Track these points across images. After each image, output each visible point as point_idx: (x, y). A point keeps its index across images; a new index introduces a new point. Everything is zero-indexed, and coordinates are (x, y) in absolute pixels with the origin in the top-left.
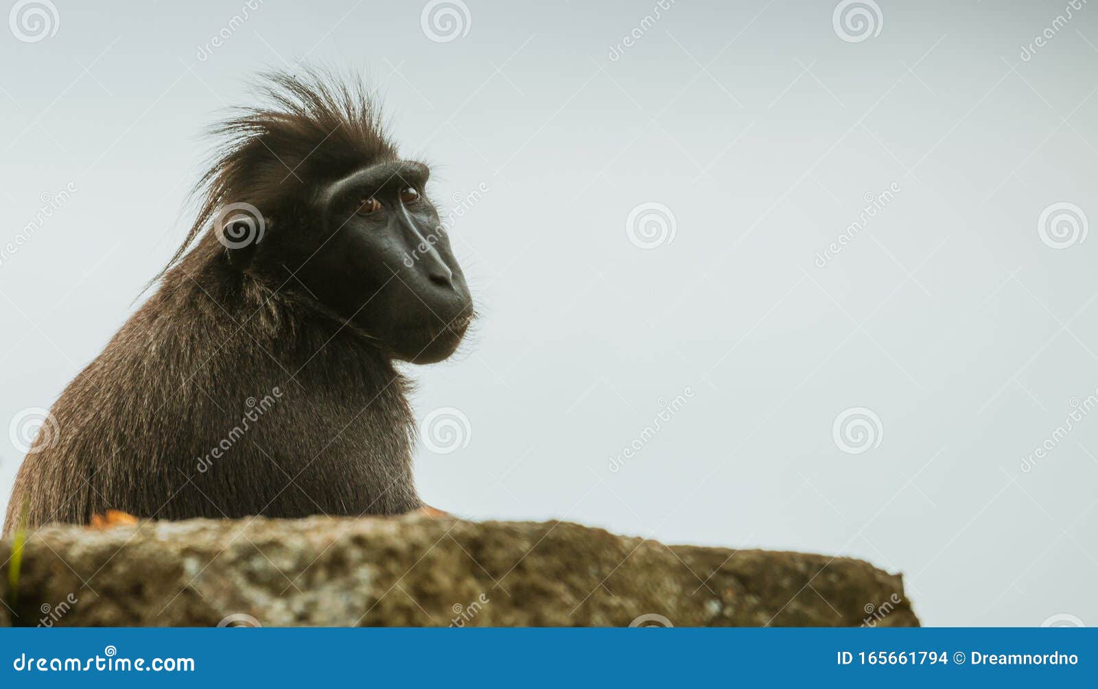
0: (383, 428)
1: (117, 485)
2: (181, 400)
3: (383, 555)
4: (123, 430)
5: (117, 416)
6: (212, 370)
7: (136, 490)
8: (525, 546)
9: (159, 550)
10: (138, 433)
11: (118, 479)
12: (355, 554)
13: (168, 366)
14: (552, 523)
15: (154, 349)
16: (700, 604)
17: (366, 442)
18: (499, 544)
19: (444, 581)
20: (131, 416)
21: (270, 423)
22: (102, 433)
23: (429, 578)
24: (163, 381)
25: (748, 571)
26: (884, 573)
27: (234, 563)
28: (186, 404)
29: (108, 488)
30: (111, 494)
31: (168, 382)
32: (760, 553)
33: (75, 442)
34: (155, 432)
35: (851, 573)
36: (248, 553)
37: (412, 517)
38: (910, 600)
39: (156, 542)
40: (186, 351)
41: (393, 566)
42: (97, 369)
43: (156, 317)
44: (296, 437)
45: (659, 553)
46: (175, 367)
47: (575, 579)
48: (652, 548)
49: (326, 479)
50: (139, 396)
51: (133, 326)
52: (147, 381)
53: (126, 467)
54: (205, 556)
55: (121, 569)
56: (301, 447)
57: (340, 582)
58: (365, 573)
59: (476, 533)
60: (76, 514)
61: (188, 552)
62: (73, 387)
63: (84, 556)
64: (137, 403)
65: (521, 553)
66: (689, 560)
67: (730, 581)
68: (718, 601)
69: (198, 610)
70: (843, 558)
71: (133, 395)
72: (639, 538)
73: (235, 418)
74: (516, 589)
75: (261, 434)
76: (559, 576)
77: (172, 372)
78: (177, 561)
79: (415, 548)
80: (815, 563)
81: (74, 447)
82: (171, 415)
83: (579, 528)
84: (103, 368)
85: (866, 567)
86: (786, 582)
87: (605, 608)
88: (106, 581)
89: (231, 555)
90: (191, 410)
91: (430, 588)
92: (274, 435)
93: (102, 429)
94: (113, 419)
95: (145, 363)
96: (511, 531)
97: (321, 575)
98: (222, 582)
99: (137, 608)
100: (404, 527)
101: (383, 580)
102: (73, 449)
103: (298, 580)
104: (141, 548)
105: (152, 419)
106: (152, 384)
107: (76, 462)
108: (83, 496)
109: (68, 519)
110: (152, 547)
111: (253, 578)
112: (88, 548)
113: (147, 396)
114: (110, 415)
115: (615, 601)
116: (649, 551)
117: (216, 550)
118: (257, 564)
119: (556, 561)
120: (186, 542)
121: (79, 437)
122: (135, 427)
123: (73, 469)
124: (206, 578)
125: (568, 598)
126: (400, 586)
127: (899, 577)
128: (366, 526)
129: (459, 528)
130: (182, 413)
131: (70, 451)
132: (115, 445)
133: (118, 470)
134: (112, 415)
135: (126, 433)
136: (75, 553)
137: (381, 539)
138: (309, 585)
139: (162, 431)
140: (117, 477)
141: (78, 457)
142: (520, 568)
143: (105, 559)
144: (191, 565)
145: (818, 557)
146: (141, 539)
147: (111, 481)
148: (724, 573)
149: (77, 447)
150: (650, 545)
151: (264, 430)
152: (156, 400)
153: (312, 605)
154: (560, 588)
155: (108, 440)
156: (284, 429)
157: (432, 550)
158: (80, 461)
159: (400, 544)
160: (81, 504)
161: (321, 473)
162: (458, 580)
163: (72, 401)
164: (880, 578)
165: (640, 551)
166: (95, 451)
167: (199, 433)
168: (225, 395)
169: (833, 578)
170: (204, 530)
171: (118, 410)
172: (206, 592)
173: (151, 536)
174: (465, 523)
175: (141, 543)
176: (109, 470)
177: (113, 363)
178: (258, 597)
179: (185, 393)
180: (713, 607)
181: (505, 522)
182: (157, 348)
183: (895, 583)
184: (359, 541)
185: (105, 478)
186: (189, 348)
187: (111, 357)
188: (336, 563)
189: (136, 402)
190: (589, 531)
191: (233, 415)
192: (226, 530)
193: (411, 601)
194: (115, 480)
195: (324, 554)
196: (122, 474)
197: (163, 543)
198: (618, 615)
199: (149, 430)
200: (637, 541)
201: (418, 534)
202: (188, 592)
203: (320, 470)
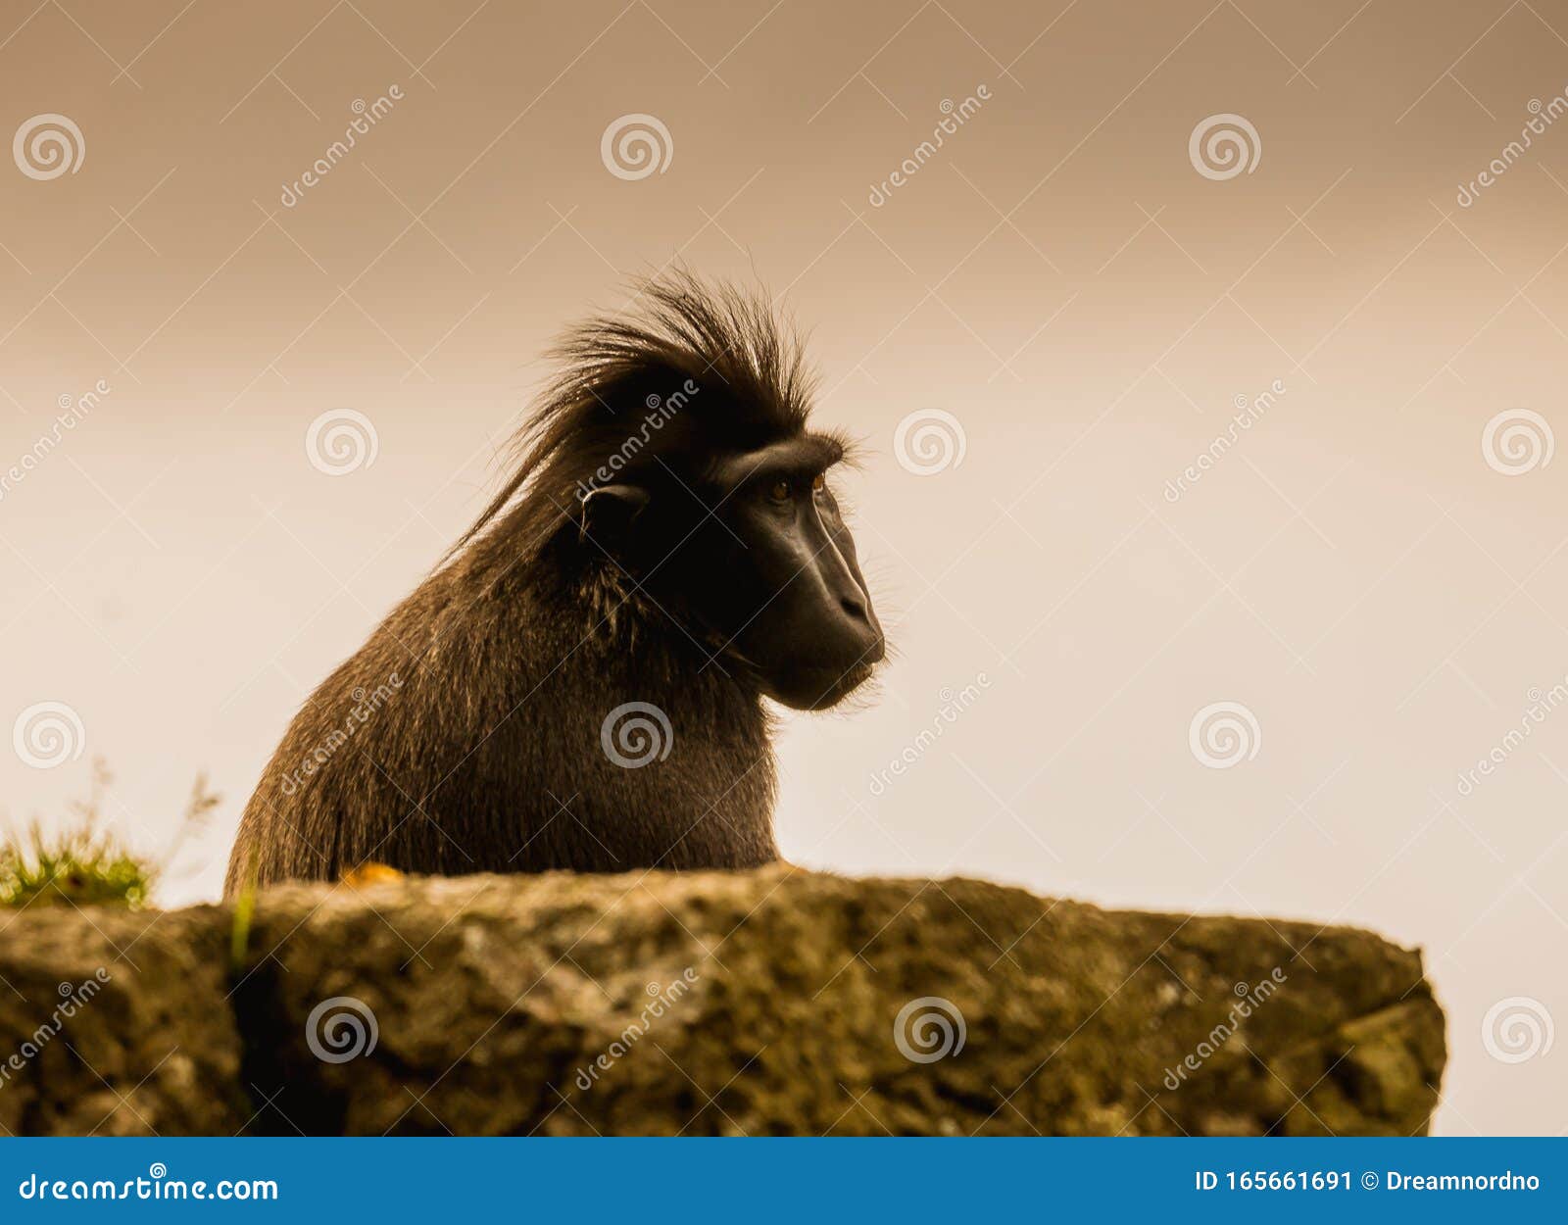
0: (733, 769)
1: (372, 833)
2: (463, 725)
3: (728, 922)
4: (383, 761)
5: (377, 743)
6: (508, 688)
7: (397, 843)
8: (918, 911)
9: (431, 917)
10: (403, 765)
11: (374, 827)
12: (692, 921)
13: (450, 677)
14: (956, 882)
15: (434, 653)
16: (1151, 988)
17: (710, 785)
18: (885, 910)
19: (810, 957)
20: (394, 744)
21: (581, 760)
22: (356, 763)
23: (791, 954)
24: (442, 697)
25: (1216, 945)
26: (1397, 948)
27: (531, 934)
28: (470, 730)
29: (360, 839)
30: (365, 846)
31: (448, 699)
32: (1230, 920)
33: (320, 773)
34: (426, 767)
35: (1353, 948)
36: (550, 920)
37: (767, 873)
38: (1430, 984)
39: (427, 904)
40: (476, 659)
41: (743, 939)
42: (355, 672)
43: (444, 606)
44: (614, 779)
45: (1099, 922)
46: (459, 680)
47: (986, 955)
48: (1089, 915)
49: (654, 835)
50: (408, 716)
51: (412, 612)
52: (421, 696)
53: (386, 812)
54: (493, 924)
55: (381, 941)
56: (622, 793)
57: (672, 959)
58: (706, 948)
59: (852, 895)
60: (318, 871)
61: (470, 918)
62: (321, 696)
63: (332, 925)
64: (404, 727)
65: (913, 920)
66: (1138, 930)
67: (1191, 959)
68: (1177, 985)
69: (483, 996)
70: (1342, 928)
71: (400, 714)
72: (1070, 901)
73: (534, 752)
74: (908, 969)
75: (568, 775)
76: (964, 950)
77: (455, 687)
78: (455, 932)
79: (773, 913)
80: (1303, 933)
81: (318, 780)
82: (448, 743)
83: (990, 888)
84: (363, 672)
85: (1373, 940)
86: (1266, 959)
87: (1027, 995)
88: (361, 957)
89: (526, 923)
90: (476, 738)
91: (792, 967)
92: (584, 776)
93: (356, 757)
94: (372, 745)
95: (422, 673)
96: (900, 891)
97: (647, 949)
98: (514, 958)
99: (403, 992)
100: (758, 888)
101: (731, 955)
102: (316, 783)
103: (617, 957)
104: (407, 913)
105: (422, 748)
106: (427, 700)
107: (319, 801)
108: (328, 848)
109: (310, 875)
110: (421, 913)
111: (555, 953)
112: (337, 913)
113: (419, 716)
114: (367, 739)
115: (1038, 984)
116: (1084, 918)
117: (507, 917)
118: (563, 935)
119: (959, 932)
120: (467, 905)
121: (325, 768)
122: (399, 759)
123: (316, 812)
124: (494, 954)
125: (976, 980)
126: (753, 966)
127: (1417, 953)
128: (707, 884)
129: (831, 888)
130: (463, 742)
131: (313, 786)
132: (372, 781)
133: (375, 815)
134: (371, 740)
135: (387, 765)
136: (320, 920)
137: (726, 901)
138: (632, 962)
139: (436, 765)
140: (372, 824)
141: (322, 793)
142: (911, 939)
143: (360, 928)
144: (475, 937)
145: (1309, 928)
146: (409, 902)
147: (364, 829)
148: (1182, 947)
149: (322, 780)
150: (1085, 910)
151: (571, 769)
152: (430, 720)
153: (635, 991)
154: (965, 968)
155: (362, 773)
156: (599, 769)
157: (796, 918)
158: (325, 799)
159: (753, 909)
160: (325, 859)
161: (646, 827)
162: (830, 956)
163: (318, 716)
164: (1391, 954)
165: (1072, 919)
166: (345, 786)
167: (485, 770)
168: (524, 722)
169: (1328, 954)
170: (490, 889)
171: (379, 733)
172: (493, 972)
173: (420, 898)
174: (841, 881)
175: (409, 908)
176: (363, 814)
177: (378, 666)
178: (563, 978)
179: (469, 716)
180: (1169, 993)
181: (892, 880)
182: (439, 653)
183: (1412, 962)
184: (698, 904)
185: (357, 824)
186: (481, 655)
187: (376, 656)
188: (667, 935)
189: (403, 725)
190: (1006, 891)
191: (532, 747)
192: (519, 891)
193: (765, 984)
194: (369, 828)
195: (651, 921)
196: (380, 820)
197: (436, 908)
198: (1042, 1004)
199: (418, 763)
200: (1068, 905)
201: (775, 895)
202: (471, 973)
203: (645, 822)
